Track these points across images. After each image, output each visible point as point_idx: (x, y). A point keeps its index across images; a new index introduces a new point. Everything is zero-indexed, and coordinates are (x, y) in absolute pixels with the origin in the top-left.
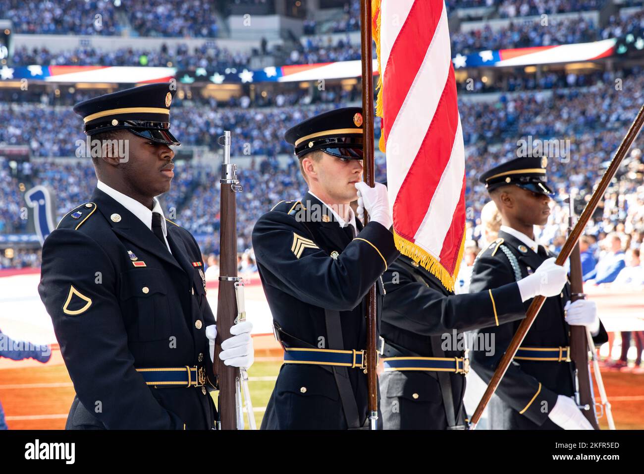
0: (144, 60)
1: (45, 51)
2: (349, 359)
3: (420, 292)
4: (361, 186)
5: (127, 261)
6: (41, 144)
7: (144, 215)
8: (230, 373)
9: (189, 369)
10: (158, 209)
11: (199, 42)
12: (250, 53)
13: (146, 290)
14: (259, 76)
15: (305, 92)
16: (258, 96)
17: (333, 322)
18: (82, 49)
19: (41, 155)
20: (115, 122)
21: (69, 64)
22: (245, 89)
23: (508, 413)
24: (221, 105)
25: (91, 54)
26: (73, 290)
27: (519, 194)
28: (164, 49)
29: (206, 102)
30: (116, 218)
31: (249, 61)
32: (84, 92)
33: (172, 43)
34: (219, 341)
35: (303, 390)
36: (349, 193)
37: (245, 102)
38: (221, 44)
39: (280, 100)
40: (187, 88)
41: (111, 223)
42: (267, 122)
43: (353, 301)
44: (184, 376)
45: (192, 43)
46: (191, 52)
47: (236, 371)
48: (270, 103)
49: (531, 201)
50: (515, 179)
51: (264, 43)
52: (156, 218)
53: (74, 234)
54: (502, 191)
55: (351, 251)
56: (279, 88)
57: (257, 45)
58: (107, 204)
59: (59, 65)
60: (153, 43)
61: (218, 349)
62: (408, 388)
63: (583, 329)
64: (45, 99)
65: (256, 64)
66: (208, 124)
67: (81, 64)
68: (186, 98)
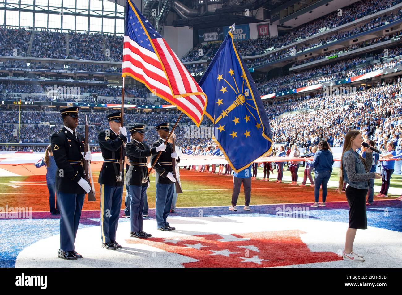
0: (129, 103)
1: (106, 100)
2: (116, 161)
3: (137, 149)
4: (120, 127)
5: (67, 140)
6: (104, 122)
7: (72, 132)
8: (87, 161)
9: (79, 161)
10: (75, 131)
11: (143, 99)
12: (154, 101)
13: (70, 146)
14: (156, 107)
15: (167, 111)
16: (156, 112)
17: (113, 154)
18: (114, 100)
19: (104, 125)
20: (66, 114)
21: (111, 103)
22: (153, 110)
23: (158, 175)
24: (148, 113)
25: (116, 101)
26: (56, 145)
27: (163, 131)
28: (134, 100)
29: (144, 113)
30: (66, 132)
31: (154, 103)
32: (115, 110)
33: (136, 99)
34: (84, 155)
35: (107, 167)
36: (118, 129)
37: (153, 113)
38: (147, 99)
39: (161, 113)
40: (139, 109)
41: (65, 133)
42: (158, 118)
43: (116, 149)
44: (78, 163)
45: (141, 99)
46: (140, 101)
47: (88, 161)
48: (159, 113)
49: (165, 132)
50: (162, 128)
51: (158, 99)
52: (74, 133)
53: (57, 135)
54: (159, 130)
55: (117, 140)
56: (161, 110)
57: (156, 100)
58: (64, 129)
59: (109, 103)
60: (131, 99)
61: (84, 157)
62: (134, 169)
63: (174, 158)
64: (105, 111)
65: (156, 104)
66: (144, 118)
67: (114, 103)
68: (139, 111)
